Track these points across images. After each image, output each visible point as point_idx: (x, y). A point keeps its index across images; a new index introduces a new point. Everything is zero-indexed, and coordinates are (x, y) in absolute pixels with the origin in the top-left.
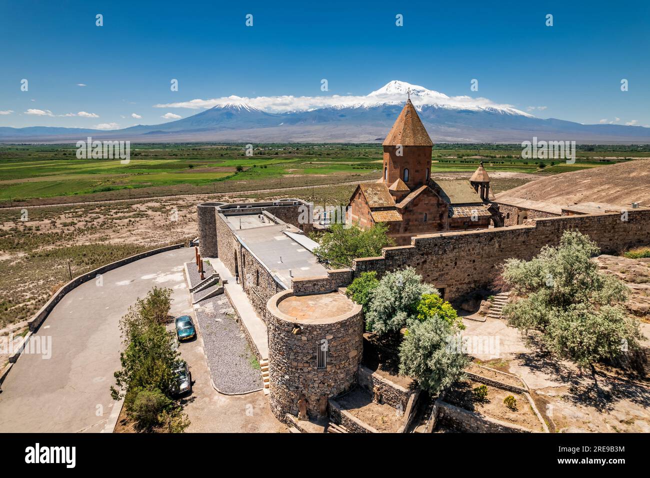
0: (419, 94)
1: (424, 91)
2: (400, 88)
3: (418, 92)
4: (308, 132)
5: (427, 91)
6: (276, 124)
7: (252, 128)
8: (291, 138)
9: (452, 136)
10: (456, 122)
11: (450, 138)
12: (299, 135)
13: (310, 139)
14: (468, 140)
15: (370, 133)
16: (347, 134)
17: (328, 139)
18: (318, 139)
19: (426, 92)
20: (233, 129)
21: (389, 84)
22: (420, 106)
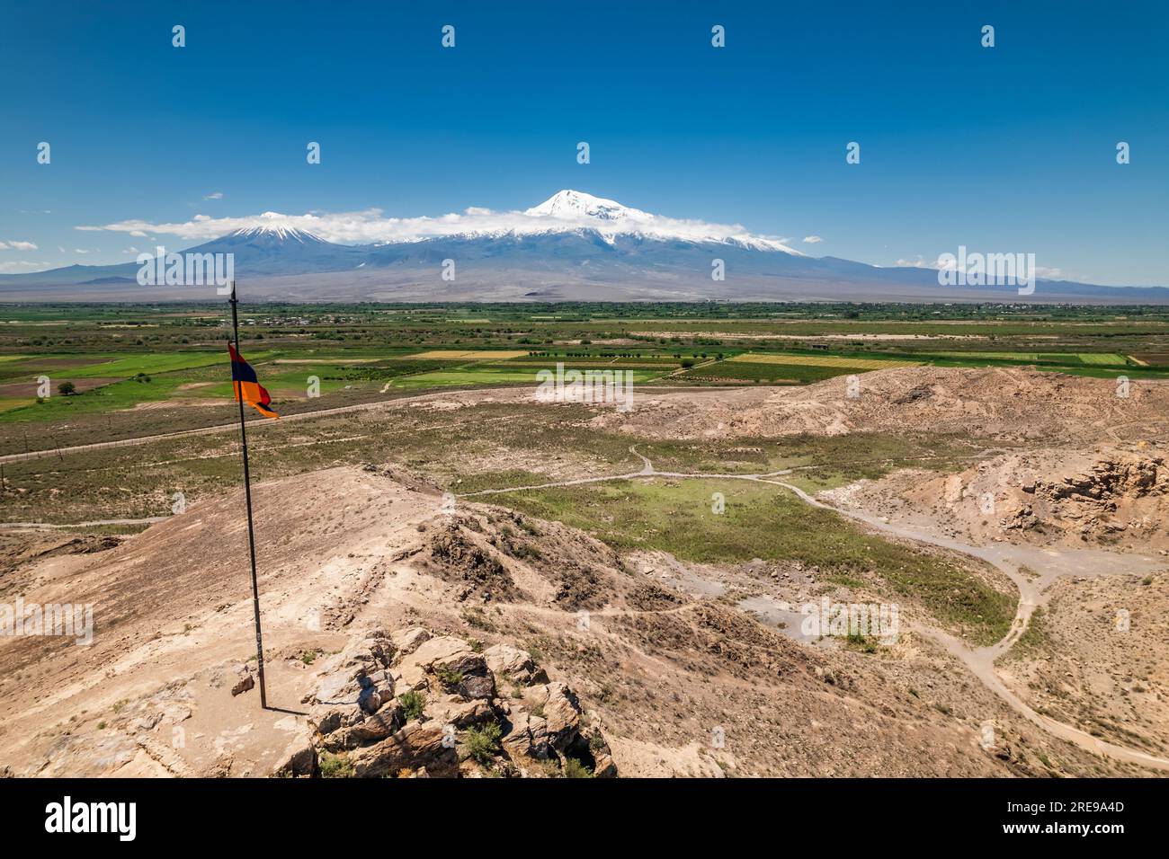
0: (610, 214)
1: (617, 209)
2: (577, 204)
3: (608, 210)
4: (408, 280)
5: (623, 209)
6: (351, 266)
7: (304, 272)
8: (372, 292)
9: (662, 287)
10: (672, 263)
11: (657, 291)
12: (389, 286)
13: (408, 294)
14: (686, 294)
15: (521, 284)
16: (479, 284)
17: (441, 294)
18: (423, 294)
19: (621, 212)
20: (268, 274)
21: (556, 196)
22: (611, 235)
